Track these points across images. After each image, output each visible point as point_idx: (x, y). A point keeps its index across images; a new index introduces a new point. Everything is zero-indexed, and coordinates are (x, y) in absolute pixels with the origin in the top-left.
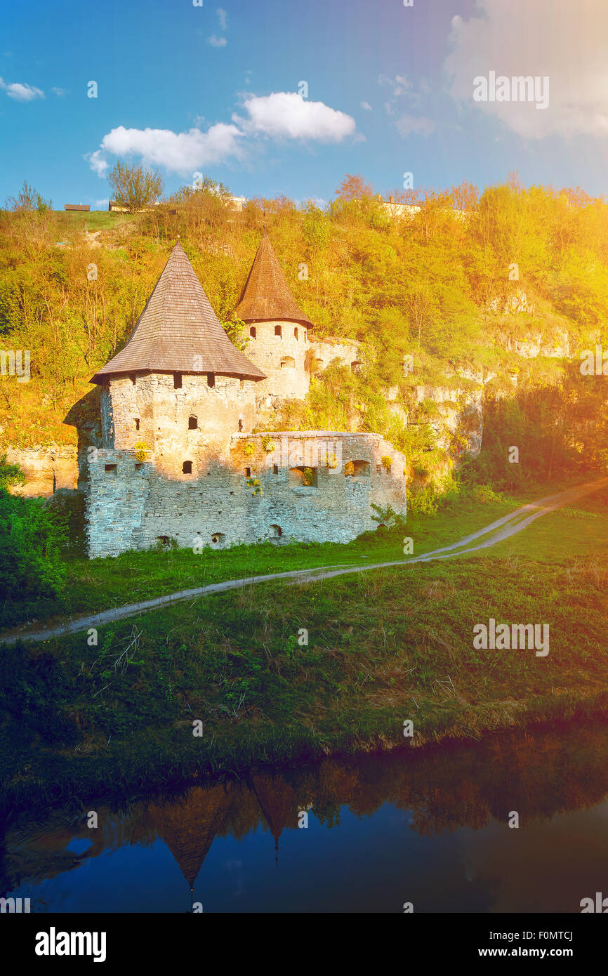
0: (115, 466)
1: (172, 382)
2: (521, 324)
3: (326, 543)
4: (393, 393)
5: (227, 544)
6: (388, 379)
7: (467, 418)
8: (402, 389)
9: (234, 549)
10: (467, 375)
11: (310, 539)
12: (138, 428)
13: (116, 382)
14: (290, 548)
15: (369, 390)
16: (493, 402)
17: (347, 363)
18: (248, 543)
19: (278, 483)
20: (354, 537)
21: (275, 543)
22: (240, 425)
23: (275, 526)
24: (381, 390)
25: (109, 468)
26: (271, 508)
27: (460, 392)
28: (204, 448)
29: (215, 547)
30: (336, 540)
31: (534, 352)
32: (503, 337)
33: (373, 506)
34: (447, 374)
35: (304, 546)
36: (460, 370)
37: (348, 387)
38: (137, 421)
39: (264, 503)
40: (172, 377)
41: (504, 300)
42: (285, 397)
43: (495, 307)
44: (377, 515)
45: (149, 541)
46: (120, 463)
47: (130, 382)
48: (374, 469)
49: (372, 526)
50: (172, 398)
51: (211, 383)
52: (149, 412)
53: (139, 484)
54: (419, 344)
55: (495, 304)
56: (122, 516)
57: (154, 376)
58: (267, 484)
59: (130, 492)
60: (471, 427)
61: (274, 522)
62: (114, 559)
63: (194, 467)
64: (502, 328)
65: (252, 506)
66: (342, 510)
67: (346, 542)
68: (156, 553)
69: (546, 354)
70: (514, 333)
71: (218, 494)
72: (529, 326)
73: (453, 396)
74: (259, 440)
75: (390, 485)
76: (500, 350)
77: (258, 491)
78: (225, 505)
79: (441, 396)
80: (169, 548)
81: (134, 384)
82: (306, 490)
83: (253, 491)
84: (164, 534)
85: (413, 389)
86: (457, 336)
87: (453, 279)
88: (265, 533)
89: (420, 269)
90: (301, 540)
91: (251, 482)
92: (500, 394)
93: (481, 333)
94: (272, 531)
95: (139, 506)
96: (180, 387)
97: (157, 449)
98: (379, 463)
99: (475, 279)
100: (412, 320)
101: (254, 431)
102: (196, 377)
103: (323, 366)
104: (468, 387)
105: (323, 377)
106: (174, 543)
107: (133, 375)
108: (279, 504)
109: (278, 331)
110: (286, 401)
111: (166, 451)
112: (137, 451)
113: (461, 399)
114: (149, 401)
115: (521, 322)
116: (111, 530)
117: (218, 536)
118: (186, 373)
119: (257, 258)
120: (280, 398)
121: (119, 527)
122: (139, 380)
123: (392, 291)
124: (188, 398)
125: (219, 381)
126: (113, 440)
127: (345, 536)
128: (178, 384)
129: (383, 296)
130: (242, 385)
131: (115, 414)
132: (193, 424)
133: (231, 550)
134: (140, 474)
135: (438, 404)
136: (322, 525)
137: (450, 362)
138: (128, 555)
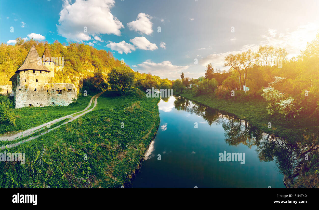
0: (21, 89)
1: (33, 72)
2: (88, 66)
3: (63, 106)
4: (69, 76)
5: (43, 106)
6: (68, 74)
7: (80, 82)
8: (70, 76)
9: (45, 107)
10: (80, 74)
11: (60, 105)
12: (25, 81)
13: (21, 72)
14: (56, 107)
15: (65, 76)
16: (84, 79)
17: (61, 71)
18: (47, 105)
19: (54, 93)
20: (69, 105)
21: (53, 106)
22: (46, 82)
23: (53, 102)
24: (67, 76)
25: (20, 90)
26: (52, 99)
27: (79, 77)
28: (39, 86)
29: (41, 106)
30: (65, 105)
31: (89, 71)
32: (85, 68)
33: (72, 98)
34: (77, 74)
35: (59, 107)
36: (79, 73)
37: (61, 75)
38: (25, 80)
39: (51, 98)
40: (33, 71)
41: (85, 62)
42: (51, 76)
43: (83, 63)
44: (72, 100)
45: (28, 105)
46: (22, 89)
47: (24, 72)
48: (72, 91)
49: (72, 102)
50: (33, 75)
51: (41, 72)
52: (28, 78)
53: (26, 93)
54: (72, 68)
55: (83, 62)
56: (22, 100)
57: (29, 70)
58: (51, 94)
59: (24, 95)
60: (81, 83)
61: (53, 101)
62: (20, 109)
63: (37, 90)
64: (85, 67)
65: (48, 98)
66: (67, 99)
67: (67, 106)
68: (29, 108)
69: (91, 72)
70: (87, 68)
71: (42, 96)
72: (89, 67)
73: (78, 77)
74: (50, 84)
75: (75, 94)
76: (85, 70)
77: (49, 95)
78: (43, 98)
79: (77, 77)
80: (32, 107)
81: (25, 72)
82: (59, 95)
83: (48, 95)
84: (30, 104)
85: (72, 76)
86: (79, 67)
87: (77, 57)
88: (51, 104)
89: (72, 55)
90: (58, 105)
91: (48, 93)
92: (85, 78)
93: (82, 67)
94: (52, 103)
95: (26, 98)
96: (35, 73)
97: (30, 86)
98: (73, 89)
99: (81, 58)
100: (71, 64)
101: (48, 83)
102: (38, 71)
103: (57, 71)
104: (81, 76)
105: (57, 73)
106: (33, 106)
107: (25, 70)
108: (54, 98)
109: (50, 64)
110: (51, 77)
111: (31, 86)
112: (26, 86)
113: (80, 78)
114: (28, 76)
115: (87, 66)
116: (20, 103)
117: (41, 104)
118: (36, 70)
119: (45, 50)
120: (50, 77)
121: (22, 102)
122: (26, 72)
123: (68, 58)
124: (36, 75)
125: (42, 72)
126: (20, 84)
127: (67, 104)
128: (34, 72)
129: (66, 59)
130: (46, 73)
131: (21, 78)
132: (37, 81)
133: (44, 107)
134: (26, 91)
135: (76, 79)
136: (63, 102)
137: (78, 72)
138: (23, 108)
